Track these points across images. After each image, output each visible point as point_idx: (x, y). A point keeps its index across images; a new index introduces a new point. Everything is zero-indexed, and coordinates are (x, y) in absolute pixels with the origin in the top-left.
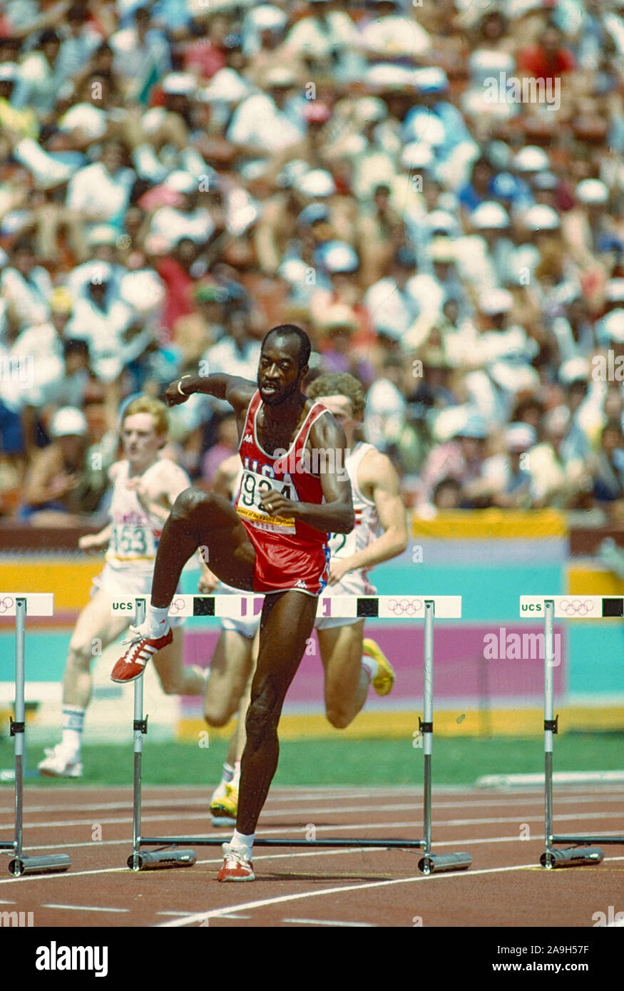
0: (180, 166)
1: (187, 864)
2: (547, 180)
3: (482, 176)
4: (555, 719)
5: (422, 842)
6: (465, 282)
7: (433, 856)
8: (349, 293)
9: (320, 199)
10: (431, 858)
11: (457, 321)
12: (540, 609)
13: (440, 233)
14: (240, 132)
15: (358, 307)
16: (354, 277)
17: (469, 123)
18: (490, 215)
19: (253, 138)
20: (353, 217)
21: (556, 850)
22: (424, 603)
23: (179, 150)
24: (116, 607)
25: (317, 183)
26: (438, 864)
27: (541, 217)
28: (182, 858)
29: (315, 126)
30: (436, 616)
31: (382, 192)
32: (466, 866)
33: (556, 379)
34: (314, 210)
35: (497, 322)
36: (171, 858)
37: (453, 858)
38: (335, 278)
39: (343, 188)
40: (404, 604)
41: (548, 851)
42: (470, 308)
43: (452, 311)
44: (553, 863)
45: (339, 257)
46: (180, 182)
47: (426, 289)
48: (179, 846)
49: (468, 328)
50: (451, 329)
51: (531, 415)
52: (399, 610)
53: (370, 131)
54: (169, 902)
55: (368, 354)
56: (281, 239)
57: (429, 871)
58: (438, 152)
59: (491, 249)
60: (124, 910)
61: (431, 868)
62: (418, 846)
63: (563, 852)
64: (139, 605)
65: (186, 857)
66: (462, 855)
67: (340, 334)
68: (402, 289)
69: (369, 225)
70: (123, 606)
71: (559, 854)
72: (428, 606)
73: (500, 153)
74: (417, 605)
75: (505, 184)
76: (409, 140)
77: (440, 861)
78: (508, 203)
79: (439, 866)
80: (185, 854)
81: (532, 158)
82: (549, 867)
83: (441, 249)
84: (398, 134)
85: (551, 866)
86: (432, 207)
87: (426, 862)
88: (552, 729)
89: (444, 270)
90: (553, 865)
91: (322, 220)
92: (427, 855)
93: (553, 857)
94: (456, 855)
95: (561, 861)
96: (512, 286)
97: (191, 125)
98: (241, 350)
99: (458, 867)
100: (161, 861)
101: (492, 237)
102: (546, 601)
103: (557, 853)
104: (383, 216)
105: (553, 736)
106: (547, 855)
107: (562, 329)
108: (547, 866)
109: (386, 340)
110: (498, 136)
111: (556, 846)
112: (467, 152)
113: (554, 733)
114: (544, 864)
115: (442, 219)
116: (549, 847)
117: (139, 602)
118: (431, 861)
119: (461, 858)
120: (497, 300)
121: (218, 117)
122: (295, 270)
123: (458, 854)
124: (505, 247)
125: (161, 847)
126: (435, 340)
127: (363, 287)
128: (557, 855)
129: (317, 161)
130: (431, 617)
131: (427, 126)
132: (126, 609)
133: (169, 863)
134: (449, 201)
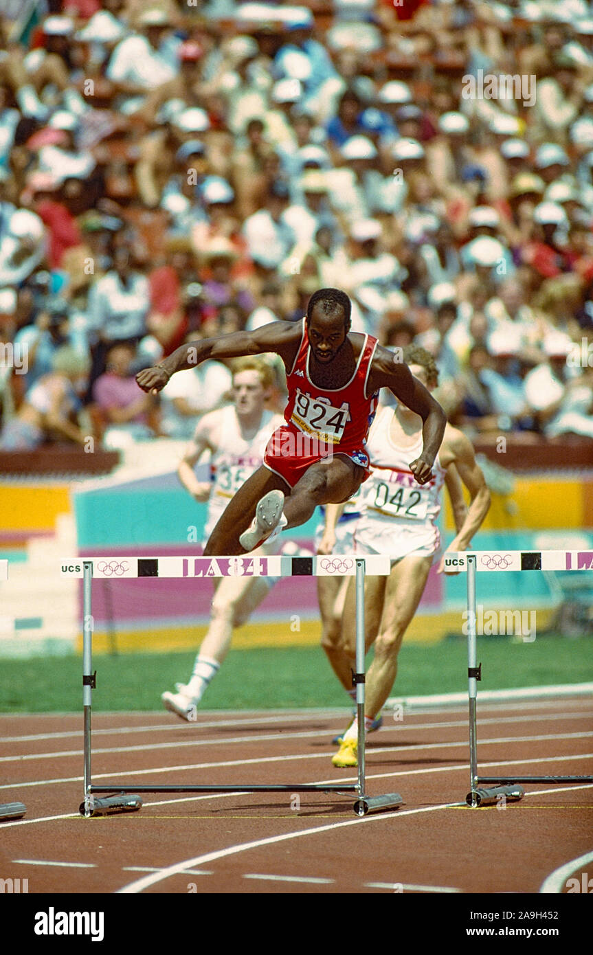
0: (62, 105)
1: (134, 809)
2: (411, 111)
3: (350, 110)
4: (478, 666)
5: (356, 787)
6: (335, 211)
7: (367, 798)
8: (227, 225)
9: (196, 134)
10: (366, 801)
11: (331, 250)
12: (463, 563)
13: (312, 166)
14: (117, 71)
15: (235, 237)
16: (230, 207)
17: (335, 58)
18: (359, 147)
19: (130, 76)
20: (228, 150)
21: (480, 790)
22: (355, 562)
23: (60, 89)
24: (65, 570)
25: (194, 119)
26: (371, 806)
27: (407, 148)
28: (129, 804)
29: (190, 66)
30: (367, 574)
31: (256, 126)
32: (396, 806)
33: (426, 302)
34: (191, 146)
35: (368, 249)
36: (119, 804)
37: (385, 799)
38: (212, 209)
39: (218, 123)
40: (337, 563)
41: (473, 791)
42: (340, 235)
43: (325, 239)
44: (478, 802)
45: (216, 190)
46: (62, 120)
47: (300, 219)
48: (128, 794)
49: (340, 254)
50: (324, 257)
51: (402, 338)
52: (331, 569)
53: (243, 68)
54: (130, 855)
55: (247, 283)
56: (160, 174)
57: (363, 813)
58: (306, 86)
59: (360, 181)
60: (91, 866)
61: (366, 809)
62: (353, 790)
63: (487, 791)
64: (87, 567)
65: (133, 803)
66: (393, 796)
67: (220, 265)
68: (277, 221)
69: (243, 159)
70: (71, 569)
71: (484, 794)
72: (359, 565)
73: (365, 86)
74: (349, 563)
75: (372, 118)
76: (279, 76)
77: (373, 803)
78: (375, 136)
79: (373, 807)
80: (132, 800)
81: (395, 92)
82: (474, 806)
83: (313, 181)
84: (269, 71)
85: (476, 805)
86: (303, 142)
87: (361, 805)
88: (476, 677)
89: (316, 200)
90: (478, 804)
91: (198, 155)
92: (361, 798)
93: (478, 796)
94: (388, 797)
95: (486, 800)
96: (380, 214)
97: (70, 65)
98: (125, 284)
99: (390, 807)
100: (110, 807)
101: (361, 168)
102: (468, 556)
103: (482, 792)
104: (255, 149)
105: (477, 683)
106: (473, 795)
107: (429, 255)
108: (472, 805)
109: (261, 270)
110: (364, 71)
111: (481, 786)
112: (334, 86)
113: (477, 680)
114: (470, 803)
115: (313, 153)
116: (475, 787)
117: (87, 565)
118: (365, 803)
119: (392, 799)
120: (366, 228)
121: (96, 56)
122: (175, 203)
123: (390, 795)
124: (373, 178)
125: (111, 794)
126: (310, 268)
127: (240, 219)
128: (482, 794)
129: (194, 100)
130: (363, 575)
131: (295, 63)
132: (74, 571)
133: (118, 809)
134: (319, 134)
